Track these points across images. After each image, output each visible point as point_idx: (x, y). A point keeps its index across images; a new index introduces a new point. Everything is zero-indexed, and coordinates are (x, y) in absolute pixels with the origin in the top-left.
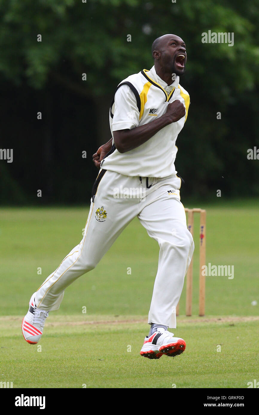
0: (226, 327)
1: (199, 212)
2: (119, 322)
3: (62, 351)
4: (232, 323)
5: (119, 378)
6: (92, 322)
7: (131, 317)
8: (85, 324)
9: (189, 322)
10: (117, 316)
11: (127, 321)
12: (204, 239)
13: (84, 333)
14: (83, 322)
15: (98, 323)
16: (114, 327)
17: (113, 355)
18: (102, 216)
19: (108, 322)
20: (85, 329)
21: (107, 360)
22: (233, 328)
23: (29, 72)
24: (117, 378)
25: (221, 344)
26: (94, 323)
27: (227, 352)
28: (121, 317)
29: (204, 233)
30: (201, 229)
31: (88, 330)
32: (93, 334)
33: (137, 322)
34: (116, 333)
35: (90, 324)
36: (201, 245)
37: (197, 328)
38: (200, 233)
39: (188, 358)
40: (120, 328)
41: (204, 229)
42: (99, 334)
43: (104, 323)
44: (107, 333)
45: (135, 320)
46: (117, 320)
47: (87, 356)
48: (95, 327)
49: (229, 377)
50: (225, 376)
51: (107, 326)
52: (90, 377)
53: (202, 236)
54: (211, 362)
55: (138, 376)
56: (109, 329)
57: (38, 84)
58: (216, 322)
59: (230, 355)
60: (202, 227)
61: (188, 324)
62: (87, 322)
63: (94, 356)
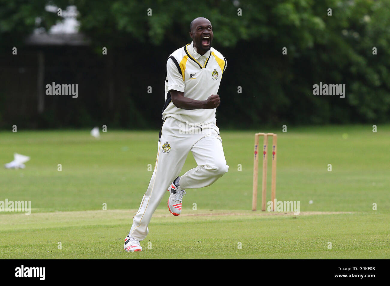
0: (291, 219)
1: (272, 136)
2: (212, 214)
3: (171, 235)
4: (295, 217)
5: (212, 255)
6: (193, 214)
7: (222, 211)
8: (188, 216)
9: (264, 215)
10: (211, 210)
11: (219, 214)
12: (275, 155)
13: (188, 222)
14: (187, 214)
15: (198, 215)
16: (209, 218)
17: (208, 239)
18: (167, 148)
19: (205, 215)
20: (188, 219)
21: (204, 242)
22: (295, 220)
23: (151, 33)
24: (211, 255)
25: (287, 231)
26: (195, 215)
27: (291, 237)
28: (214, 211)
29: (275, 151)
30: (273, 148)
31: (190, 220)
32: (194, 223)
33: (226, 215)
34: (211, 222)
35: (192, 216)
36: (273, 159)
37: (269, 219)
38: (273, 151)
39: (263, 241)
40: (213, 219)
41: (276, 148)
42: (198, 223)
43: (202, 215)
44: (204, 223)
45: (224, 214)
46: (211, 213)
47: (189, 239)
48: (195, 218)
49: (292, 255)
50: (289, 254)
51: (204, 218)
52: (191, 254)
53: (274, 153)
54: (279, 244)
55: (226, 254)
56: (206, 220)
57: (157, 42)
58: (283, 215)
59: (293, 239)
60: (274, 147)
61: (263, 217)
62: (190, 214)
63: (194, 239)
